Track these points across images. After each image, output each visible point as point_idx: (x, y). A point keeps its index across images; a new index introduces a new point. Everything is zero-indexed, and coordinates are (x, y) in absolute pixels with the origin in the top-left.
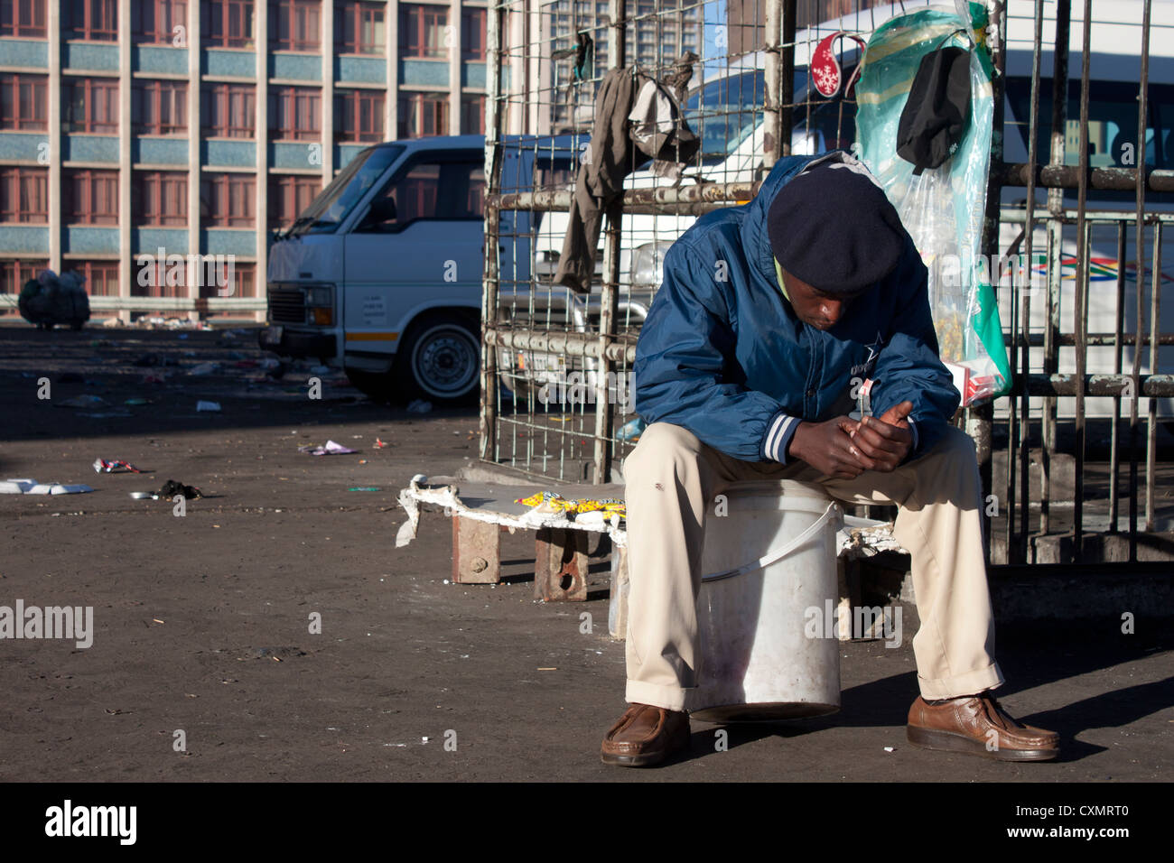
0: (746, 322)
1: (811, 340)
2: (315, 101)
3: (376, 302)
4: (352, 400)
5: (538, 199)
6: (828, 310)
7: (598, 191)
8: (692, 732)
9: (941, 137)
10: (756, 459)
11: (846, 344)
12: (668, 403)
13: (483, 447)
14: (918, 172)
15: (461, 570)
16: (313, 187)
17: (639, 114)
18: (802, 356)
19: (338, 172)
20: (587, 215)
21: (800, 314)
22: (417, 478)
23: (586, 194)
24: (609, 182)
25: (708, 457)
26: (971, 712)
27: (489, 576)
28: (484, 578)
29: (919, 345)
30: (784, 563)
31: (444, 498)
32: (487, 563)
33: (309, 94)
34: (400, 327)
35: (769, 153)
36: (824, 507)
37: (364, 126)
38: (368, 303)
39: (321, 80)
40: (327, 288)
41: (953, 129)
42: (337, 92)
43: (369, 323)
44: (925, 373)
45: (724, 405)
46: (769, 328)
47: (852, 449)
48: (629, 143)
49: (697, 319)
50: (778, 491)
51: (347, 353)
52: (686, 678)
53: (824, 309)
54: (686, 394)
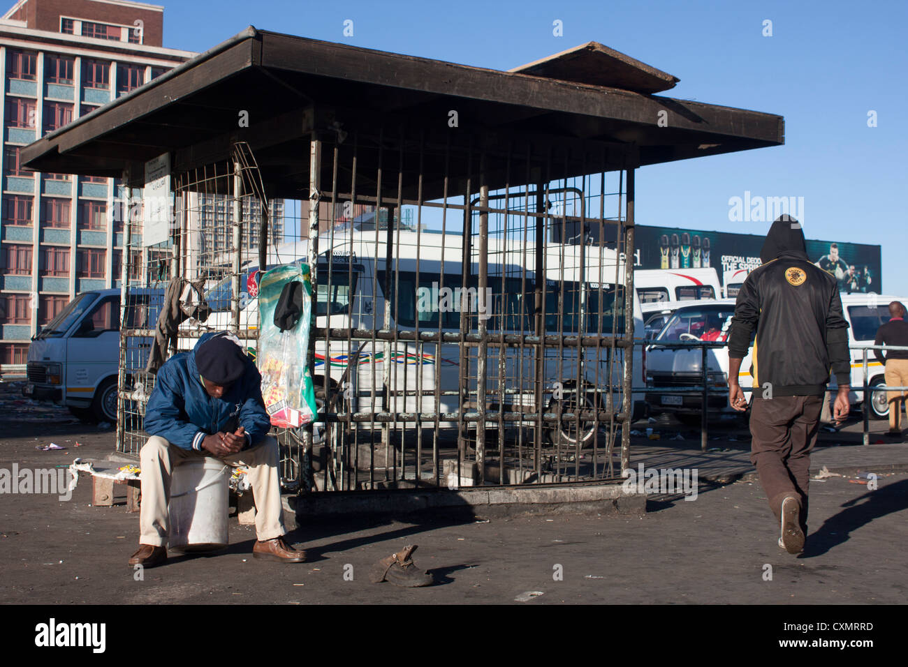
0: (188, 395)
1: (214, 403)
2: (66, 254)
3: (83, 372)
4: (71, 421)
5: (142, 333)
6: (219, 391)
7: (165, 332)
8: (168, 557)
9: (290, 318)
10: (190, 449)
11: (227, 404)
12: (157, 428)
13: (118, 445)
14: (282, 331)
15: (96, 499)
16: (64, 302)
17: (184, 298)
18: (210, 409)
19: (78, 294)
20: (161, 341)
21: (209, 392)
22: (77, 460)
23: (160, 333)
24: (171, 328)
25: (172, 449)
26: (275, 544)
27: (109, 503)
28: (106, 503)
29: (256, 405)
30: (206, 489)
31: (86, 468)
32: (108, 497)
33: (62, 251)
34: (95, 385)
35: (234, 319)
36: (222, 468)
37: (94, 268)
38: (79, 372)
39: (70, 244)
40: (58, 365)
41: (295, 314)
42: (79, 250)
43: (79, 382)
44: (257, 416)
45: (178, 429)
46: (197, 399)
47: (223, 445)
48: (180, 310)
49: (169, 396)
50: (204, 461)
51: (67, 398)
52: (163, 534)
53: (217, 391)
54: (164, 425)
